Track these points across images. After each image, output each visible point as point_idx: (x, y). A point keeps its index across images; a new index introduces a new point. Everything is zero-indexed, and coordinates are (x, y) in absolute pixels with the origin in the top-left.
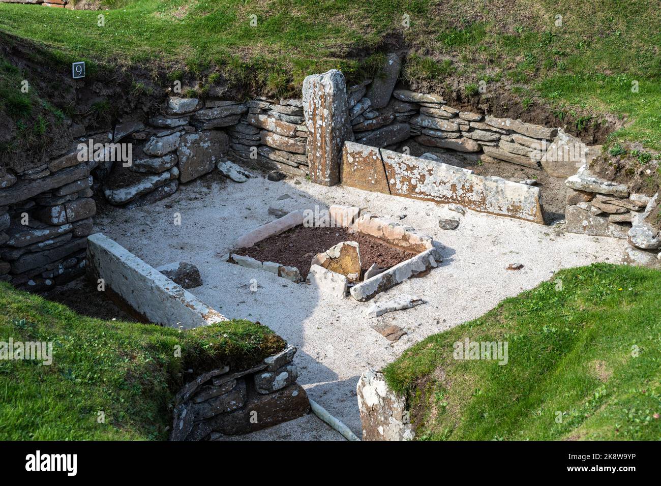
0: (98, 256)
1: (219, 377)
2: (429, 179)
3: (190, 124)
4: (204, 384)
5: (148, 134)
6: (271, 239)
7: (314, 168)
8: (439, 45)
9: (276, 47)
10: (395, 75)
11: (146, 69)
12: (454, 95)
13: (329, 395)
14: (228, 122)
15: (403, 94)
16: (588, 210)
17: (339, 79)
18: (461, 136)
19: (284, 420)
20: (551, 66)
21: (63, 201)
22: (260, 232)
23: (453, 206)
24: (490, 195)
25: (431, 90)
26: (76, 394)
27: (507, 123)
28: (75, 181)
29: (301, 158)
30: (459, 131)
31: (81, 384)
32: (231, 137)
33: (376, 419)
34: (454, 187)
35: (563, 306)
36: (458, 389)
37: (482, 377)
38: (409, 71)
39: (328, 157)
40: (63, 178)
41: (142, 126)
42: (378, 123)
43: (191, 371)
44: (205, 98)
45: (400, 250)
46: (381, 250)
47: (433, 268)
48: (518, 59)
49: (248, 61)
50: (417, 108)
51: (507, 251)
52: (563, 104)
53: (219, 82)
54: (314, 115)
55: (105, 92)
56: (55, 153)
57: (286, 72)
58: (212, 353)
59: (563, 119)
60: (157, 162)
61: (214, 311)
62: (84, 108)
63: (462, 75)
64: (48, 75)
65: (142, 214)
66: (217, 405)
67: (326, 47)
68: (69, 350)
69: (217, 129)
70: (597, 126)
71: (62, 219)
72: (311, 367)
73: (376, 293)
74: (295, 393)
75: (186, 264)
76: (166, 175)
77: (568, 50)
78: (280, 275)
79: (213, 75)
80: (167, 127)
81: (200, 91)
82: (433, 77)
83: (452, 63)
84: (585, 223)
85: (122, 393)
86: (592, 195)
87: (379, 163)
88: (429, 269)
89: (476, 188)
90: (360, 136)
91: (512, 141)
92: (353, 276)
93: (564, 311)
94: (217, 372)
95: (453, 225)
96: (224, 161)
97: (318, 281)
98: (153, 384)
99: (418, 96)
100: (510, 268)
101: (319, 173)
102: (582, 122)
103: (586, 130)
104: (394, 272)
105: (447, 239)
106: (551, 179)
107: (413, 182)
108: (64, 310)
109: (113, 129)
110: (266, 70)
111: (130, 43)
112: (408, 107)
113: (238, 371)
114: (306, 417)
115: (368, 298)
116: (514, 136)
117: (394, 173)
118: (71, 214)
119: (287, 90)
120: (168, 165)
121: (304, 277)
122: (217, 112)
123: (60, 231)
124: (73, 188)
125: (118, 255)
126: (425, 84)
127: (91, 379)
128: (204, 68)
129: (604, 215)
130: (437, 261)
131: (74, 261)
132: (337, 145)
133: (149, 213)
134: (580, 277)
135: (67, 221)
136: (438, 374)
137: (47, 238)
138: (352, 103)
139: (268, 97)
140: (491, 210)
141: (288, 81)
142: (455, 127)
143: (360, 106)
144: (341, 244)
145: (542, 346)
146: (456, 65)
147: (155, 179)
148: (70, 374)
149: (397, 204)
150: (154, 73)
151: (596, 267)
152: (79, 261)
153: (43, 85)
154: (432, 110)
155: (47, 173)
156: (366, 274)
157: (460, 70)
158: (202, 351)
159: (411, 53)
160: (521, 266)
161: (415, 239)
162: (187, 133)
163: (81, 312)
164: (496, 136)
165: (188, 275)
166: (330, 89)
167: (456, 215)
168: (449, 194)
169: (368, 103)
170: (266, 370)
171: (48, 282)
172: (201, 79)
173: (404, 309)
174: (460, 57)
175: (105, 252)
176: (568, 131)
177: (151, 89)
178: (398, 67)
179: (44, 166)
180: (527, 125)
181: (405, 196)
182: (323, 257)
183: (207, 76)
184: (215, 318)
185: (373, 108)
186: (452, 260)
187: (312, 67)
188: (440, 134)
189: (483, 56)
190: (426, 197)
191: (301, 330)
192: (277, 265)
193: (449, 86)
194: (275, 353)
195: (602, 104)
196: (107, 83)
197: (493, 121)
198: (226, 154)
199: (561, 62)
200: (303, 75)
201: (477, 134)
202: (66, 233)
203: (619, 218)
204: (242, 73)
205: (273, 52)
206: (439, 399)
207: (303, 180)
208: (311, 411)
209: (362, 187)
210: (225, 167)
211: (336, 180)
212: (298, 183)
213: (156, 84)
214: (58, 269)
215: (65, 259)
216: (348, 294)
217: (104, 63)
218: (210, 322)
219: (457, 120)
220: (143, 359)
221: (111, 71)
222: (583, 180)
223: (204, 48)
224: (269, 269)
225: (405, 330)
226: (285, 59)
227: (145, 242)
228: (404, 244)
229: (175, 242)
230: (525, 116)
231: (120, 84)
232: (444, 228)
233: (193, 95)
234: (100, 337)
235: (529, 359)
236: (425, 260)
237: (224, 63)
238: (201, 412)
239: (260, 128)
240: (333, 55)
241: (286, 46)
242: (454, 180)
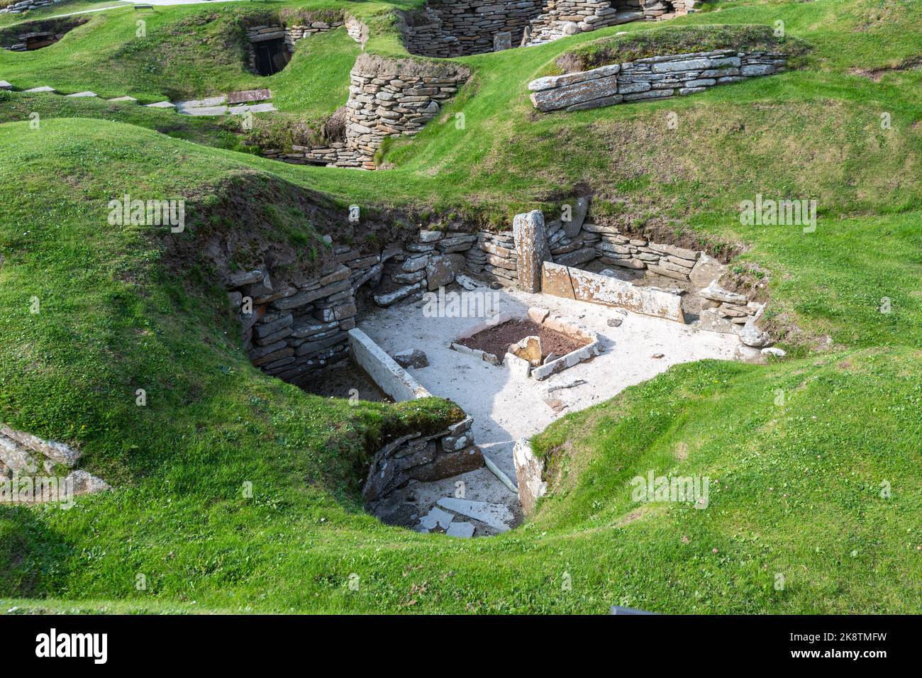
0: (354, 344)
1: (413, 439)
2: (602, 289)
3: (436, 249)
4: (402, 444)
5: (405, 257)
6: (484, 332)
7: (522, 281)
8: (615, 191)
9: (496, 194)
10: (583, 214)
11: (404, 211)
12: (626, 227)
13: (503, 452)
14: (463, 248)
15: (589, 227)
16: (716, 314)
17: (538, 216)
18: (631, 257)
19: (464, 472)
20: (698, 205)
21: (331, 305)
22: (476, 327)
23: (619, 309)
24: (645, 302)
25: (609, 223)
26: (284, 456)
27: (664, 248)
28: (340, 292)
29: (513, 273)
30: (630, 253)
31: (290, 448)
32: (466, 257)
33: (525, 476)
34: (620, 295)
35: (670, 393)
36: (579, 458)
37: (598, 450)
38: (593, 210)
39: (532, 272)
40: (330, 289)
41: (401, 251)
42: (570, 248)
43: (390, 435)
44: (446, 231)
45: (575, 342)
46: (561, 342)
47: (596, 356)
48: (673, 200)
49: (477, 204)
50: (600, 237)
51: (654, 344)
52: (706, 234)
53: (456, 219)
54: (521, 242)
55: (375, 227)
56: (325, 272)
57: (503, 212)
58: (406, 423)
59: (705, 245)
60: (410, 277)
61: (423, 388)
62: (359, 239)
63: (632, 213)
64: (334, 216)
65: (399, 313)
66: (412, 460)
67: (532, 194)
68: (289, 422)
69: (456, 252)
70: (730, 250)
71: (331, 318)
72: (494, 430)
73: (551, 374)
74: (472, 452)
75: (418, 351)
76: (417, 285)
77: (711, 194)
78: (484, 360)
79: (451, 215)
80: (418, 252)
81: (442, 226)
82: (611, 214)
83: (624, 204)
84: (714, 323)
85: (321, 456)
86: (720, 303)
87: (567, 277)
88: (593, 356)
89: (635, 296)
90: (557, 257)
91: (668, 261)
92: (536, 361)
93: (670, 398)
94: (410, 436)
95: (617, 323)
96: (460, 275)
97: (510, 364)
98: (349, 448)
99: (600, 228)
100: (654, 357)
101: (526, 284)
102: (718, 247)
103: (721, 253)
104: (566, 359)
105: (611, 333)
106: (696, 289)
107: (591, 291)
108: (295, 390)
109: (381, 253)
110: (489, 211)
111: (394, 193)
112: (593, 236)
113: (428, 435)
114: (481, 470)
115: (545, 378)
116: (669, 257)
117: (578, 284)
118: (337, 314)
119: (503, 224)
120: (419, 278)
121: (500, 362)
122: (455, 240)
123: (330, 326)
124: (339, 296)
125: (365, 344)
126: (605, 219)
127: (299, 444)
128: (445, 210)
129: (728, 317)
130: (599, 351)
131: (341, 347)
132: (538, 264)
133: (404, 312)
134: (689, 371)
135: (335, 320)
136: (567, 445)
137: (320, 331)
138: (551, 234)
139: (491, 230)
140: (646, 312)
141: (504, 218)
142: (627, 250)
143: (556, 236)
144: (527, 338)
145: (647, 426)
146: (628, 206)
147: (409, 288)
148: (284, 441)
149: (578, 307)
150: (410, 214)
151: (703, 362)
152: (345, 347)
153: (330, 223)
154: (610, 238)
155: (319, 286)
156: (545, 361)
157: (630, 209)
158: (399, 421)
159: (595, 197)
160: (663, 356)
161: (585, 334)
162: (433, 255)
163: (308, 391)
164: (657, 257)
165: (418, 359)
166: (531, 225)
167: (621, 316)
168: (617, 300)
169: (563, 233)
170: (449, 435)
171: (322, 362)
172: (443, 218)
173: (569, 387)
174: (631, 200)
175: (358, 341)
176: (708, 253)
177: (407, 225)
178: (586, 208)
179: (317, 281)
180: (679, 249)
181: (586, 301)
182: (515, 347)
183: (447, 215)
184: (423, 394)
185: (566, 237)
186: (612, 350)
187: (521, 208)
188: (616, 255)
189: (647, 199)
190: (600, 302)
191: (492, 401)
192: (483, 352)
193: (622, 221)
194: (456, 422)
195: (734, 234)
196: (376, 221)
197: (653, 246)
198: (463, 270)
199: (705, 203)
200: (515, 214)
201: (643, 256)
202: (334, 328)
203: (740, 320)
204: (472, 213)
205: (494, 198)
206: (564, 466)
207: (515, 289)
208: (485, 465)
209: (556, 295)
210: (460, 279)
211: (538, 289)
212: (511, 291)
213: (411, 222)
214: (329, 353)
215: (335, 345)
216: (530, 375)
217: (374, 207)
218: (418, 396)
219: (628, 246)
220: (345, 428)
221: (378, 213)
222: (712, 291)
223: (446, 196)
224: (477, 355)
225: (568, 404)
226: (502, 203)
227: (397, 333)
228: (578, 337)
229: (417, 333)
230: (677, 242)
231: (385, 222)
232: (610, 325)
233: (437, 229)
234: (317, 411)
235: (635, 437)
236: (590, 350)
237: (459, 206)
238: (400, 465)
239: (486, 252)
240: (537, 199)
241: (503, 193)
242: (620, 290)
